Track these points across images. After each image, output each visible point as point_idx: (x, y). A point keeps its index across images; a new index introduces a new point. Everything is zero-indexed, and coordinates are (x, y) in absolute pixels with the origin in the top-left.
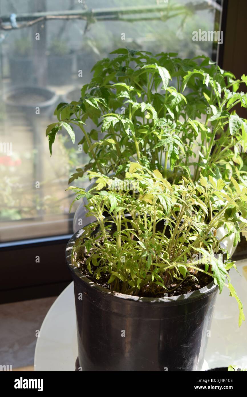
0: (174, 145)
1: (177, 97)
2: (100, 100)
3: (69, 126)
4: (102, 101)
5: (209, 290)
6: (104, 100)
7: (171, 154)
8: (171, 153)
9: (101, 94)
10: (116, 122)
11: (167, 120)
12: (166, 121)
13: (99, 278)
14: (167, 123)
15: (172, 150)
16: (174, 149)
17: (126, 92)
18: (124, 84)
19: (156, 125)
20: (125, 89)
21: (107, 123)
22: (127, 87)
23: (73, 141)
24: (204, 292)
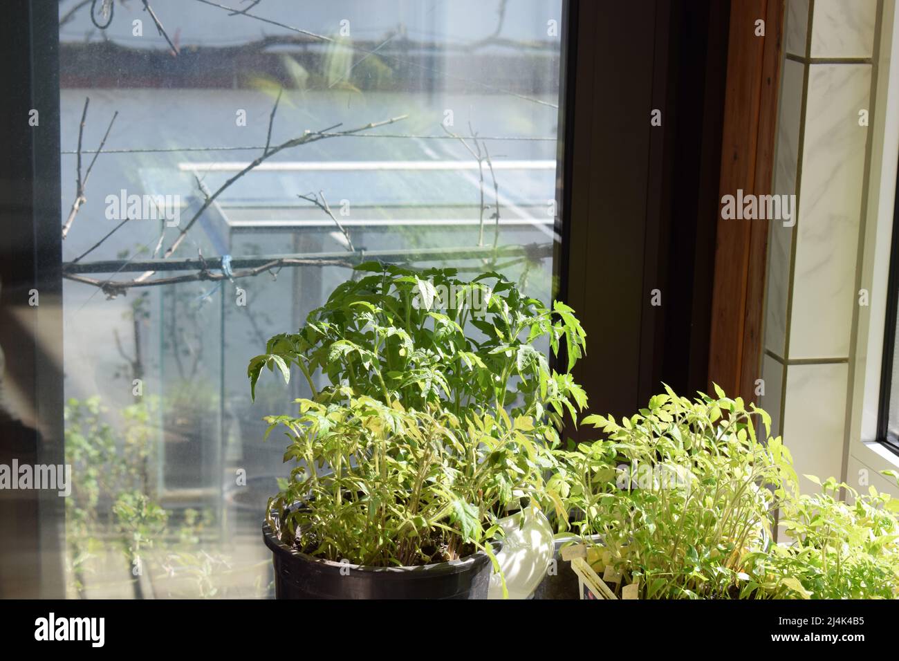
0: (432, 382)
1: (448, 326)
2: (331, 325)
3: (282, 360)
4: (334, 327)
5: (462, 563)
6: (337, 326)
7: (428, 395)
8: (428, 392)
9: (333, 318)
10: (350, 351)
11: (426, 350)
12: (425, 352)
13: (305, 544)
14: (426, 354)
15: (429, 389)
16: (432, 387)
17: (369, 314)
18: (367, 304)
19: (411, 358)
20: (367, 310)
21: (337, 351)
22: (372, 307)
23: (286, 379)
24: (455, 565)
